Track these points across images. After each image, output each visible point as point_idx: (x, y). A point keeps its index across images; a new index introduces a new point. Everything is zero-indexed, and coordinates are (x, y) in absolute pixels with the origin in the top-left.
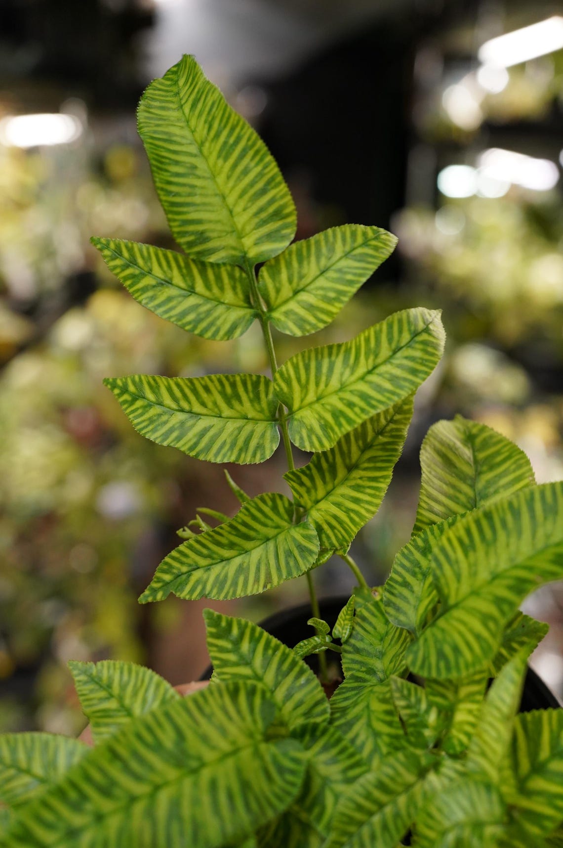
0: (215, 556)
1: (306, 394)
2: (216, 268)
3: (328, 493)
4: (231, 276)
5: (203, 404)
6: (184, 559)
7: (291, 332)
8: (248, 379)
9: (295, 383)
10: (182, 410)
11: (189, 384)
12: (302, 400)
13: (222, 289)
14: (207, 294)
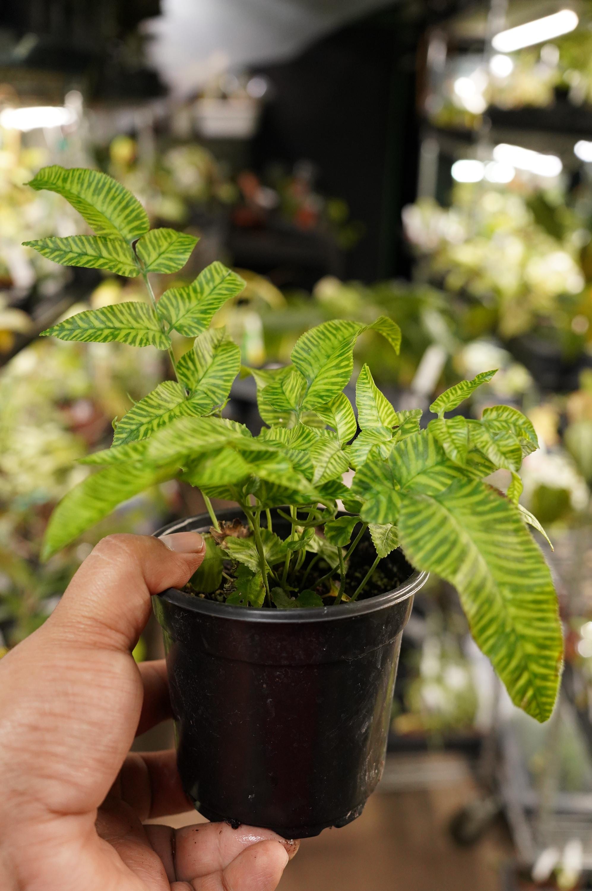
0: (152, 415)
1: (179, 310)
2: (112, 242)
3: (205, 373)
4: (121, 246)
5: (121, 322)
6: (131, 421)
7: (164, 271)
8: (143, 306)
9: (170, 307)
10: (109, 328)
11: (110, 310)
12: (177, 315)
13: (118, 254)
14: (110, 257)
